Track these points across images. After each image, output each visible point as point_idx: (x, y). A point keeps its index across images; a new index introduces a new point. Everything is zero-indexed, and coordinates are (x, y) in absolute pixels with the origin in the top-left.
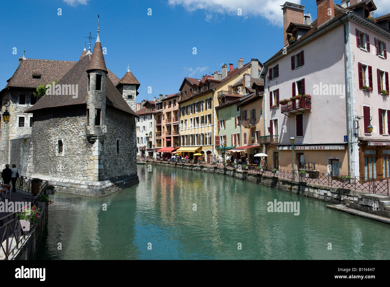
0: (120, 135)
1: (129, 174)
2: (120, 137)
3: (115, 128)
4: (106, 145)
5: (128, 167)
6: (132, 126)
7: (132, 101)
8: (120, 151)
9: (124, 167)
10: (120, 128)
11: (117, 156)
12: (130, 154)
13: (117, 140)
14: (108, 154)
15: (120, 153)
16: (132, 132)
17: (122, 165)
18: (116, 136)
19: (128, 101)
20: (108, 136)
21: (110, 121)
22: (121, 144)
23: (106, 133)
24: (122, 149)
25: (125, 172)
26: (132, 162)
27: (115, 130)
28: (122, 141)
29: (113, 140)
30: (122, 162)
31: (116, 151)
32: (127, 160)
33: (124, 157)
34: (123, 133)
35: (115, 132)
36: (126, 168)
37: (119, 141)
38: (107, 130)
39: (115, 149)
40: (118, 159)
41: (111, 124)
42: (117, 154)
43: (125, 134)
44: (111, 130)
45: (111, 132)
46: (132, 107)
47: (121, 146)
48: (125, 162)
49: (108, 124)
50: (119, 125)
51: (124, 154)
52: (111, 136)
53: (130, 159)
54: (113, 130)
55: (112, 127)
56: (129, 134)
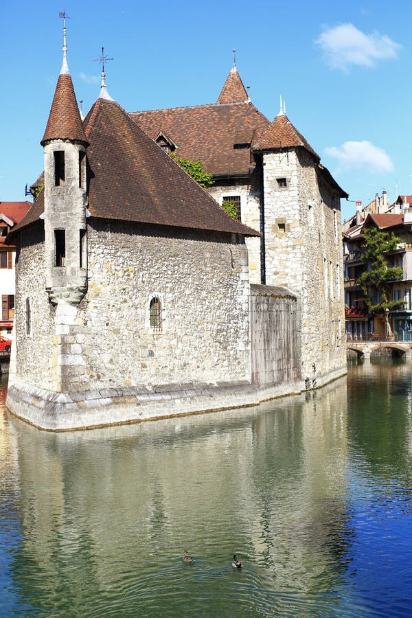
0: (169, 285)
2: (168, 290)
3: (140, 270)
4: (96, 310)
5: (208, 363)
6: (232, 260)
7: (287, 193)
8: (165, 325)
9: (186, 364)
10: (164, 268)
11: (153, 335)
12: (219, 331)
13: (151, 298)
14: (106, 332)
15: (169, 330)
16: (231, 275)
17: (176, 358)
18: (147, 288)
19: (277, 194)
20: (109, 288)
21: (116, 253)
22: (173, 306)
23: (99, 283)
24: (177, 317)
25: (193, 374)
26: (232, 352)
27: (141, 274)
28: (179, 298)
29: (134, 297)
30: (178, 352)
31: (148, 323)
32: (202, 345)
33: (185, 338)
34: (182, 280)
35: (140, 279)
36: (198, 367)
37: (165, 300)
38: (104, 273)
39: (143, 319)
40: (156, 342)
41: (121, 259)
42: (151, 331)
43: (191, 281)
44: (121, 274)
45: (120, 279)
46: (287, 209)
47: (173, 312)
48: (193, 350)
49: (110, 260)
50: (159, 261)
51: (188, 331)
52: (124, 289)
53: (218, 344)
54: (132, 275)
55: (124, 266)
56: (214, 280)
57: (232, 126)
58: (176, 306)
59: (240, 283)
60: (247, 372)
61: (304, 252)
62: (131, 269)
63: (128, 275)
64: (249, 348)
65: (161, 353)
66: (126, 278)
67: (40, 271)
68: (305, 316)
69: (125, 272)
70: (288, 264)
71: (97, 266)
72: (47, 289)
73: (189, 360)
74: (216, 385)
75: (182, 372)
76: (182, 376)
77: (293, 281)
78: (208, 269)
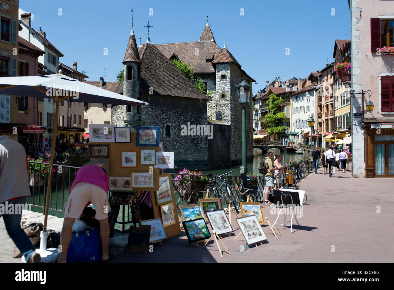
0: (174, 120)
1: (191, 160)
2: (173, 122)
5: (189, 152)
7: (225, 81)
8: (172, 136)
9: (180, 152)
10: (172, 113)
11: (167, 140)
13: (166, 125)
15: (173, 138)
16: (200, 116)
17: (176, 149)
18: (164, 121)
19: (221, 82)
20: (149, 121)
21: (152, 107)
22: (175, 129)
23: (145, 119)
24: (177, 133)
25: (183, 156)
26: (199, 148)
27: (162, 115)
28: (178, 125)
29: (159, 125)
30: (177, 147)
31: (164, 135)
32: (187, 145)
33: (180, 142)
34: (179, 118)
35: (162, 118)
36: (185, 153)
37: (172, 126)
38: (147, 115)
39: (163, 133)
40: (168, 143)
41: (154, 109)
42: (166, 139)
43: (183, 119)
44: (154, 115)
45: (153, 118)
46: (225, 88)
47: (175, 131)
48: (183, 147)
49: (150, 110)
50: (170, 110)
51: (181, 138)
52: (155, 122)
53: (193, 144)
54: (158, 116)
55: (155, 112)
56: (193, 118)
57: (205, 51)
58: (176, 129)
59: (203, 119)
60: (206, 156)
61: (232, 106)
62: (158, 113)
63: (157, 116)
64: (207, 146)
65: (170, 147)
66: (156, 117)
67: (121, 114)
68: (233, 133)
69: (156, 115)
70: (225, 111)
71: (144, 112)
72: (124, 121)
73: (182, 151)
74: (192, 161)
75: (178, 155)
76: (178, 157)
77: (228, 119)
78: (190, 114)
